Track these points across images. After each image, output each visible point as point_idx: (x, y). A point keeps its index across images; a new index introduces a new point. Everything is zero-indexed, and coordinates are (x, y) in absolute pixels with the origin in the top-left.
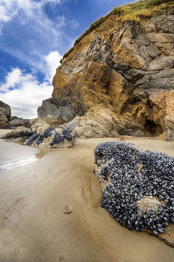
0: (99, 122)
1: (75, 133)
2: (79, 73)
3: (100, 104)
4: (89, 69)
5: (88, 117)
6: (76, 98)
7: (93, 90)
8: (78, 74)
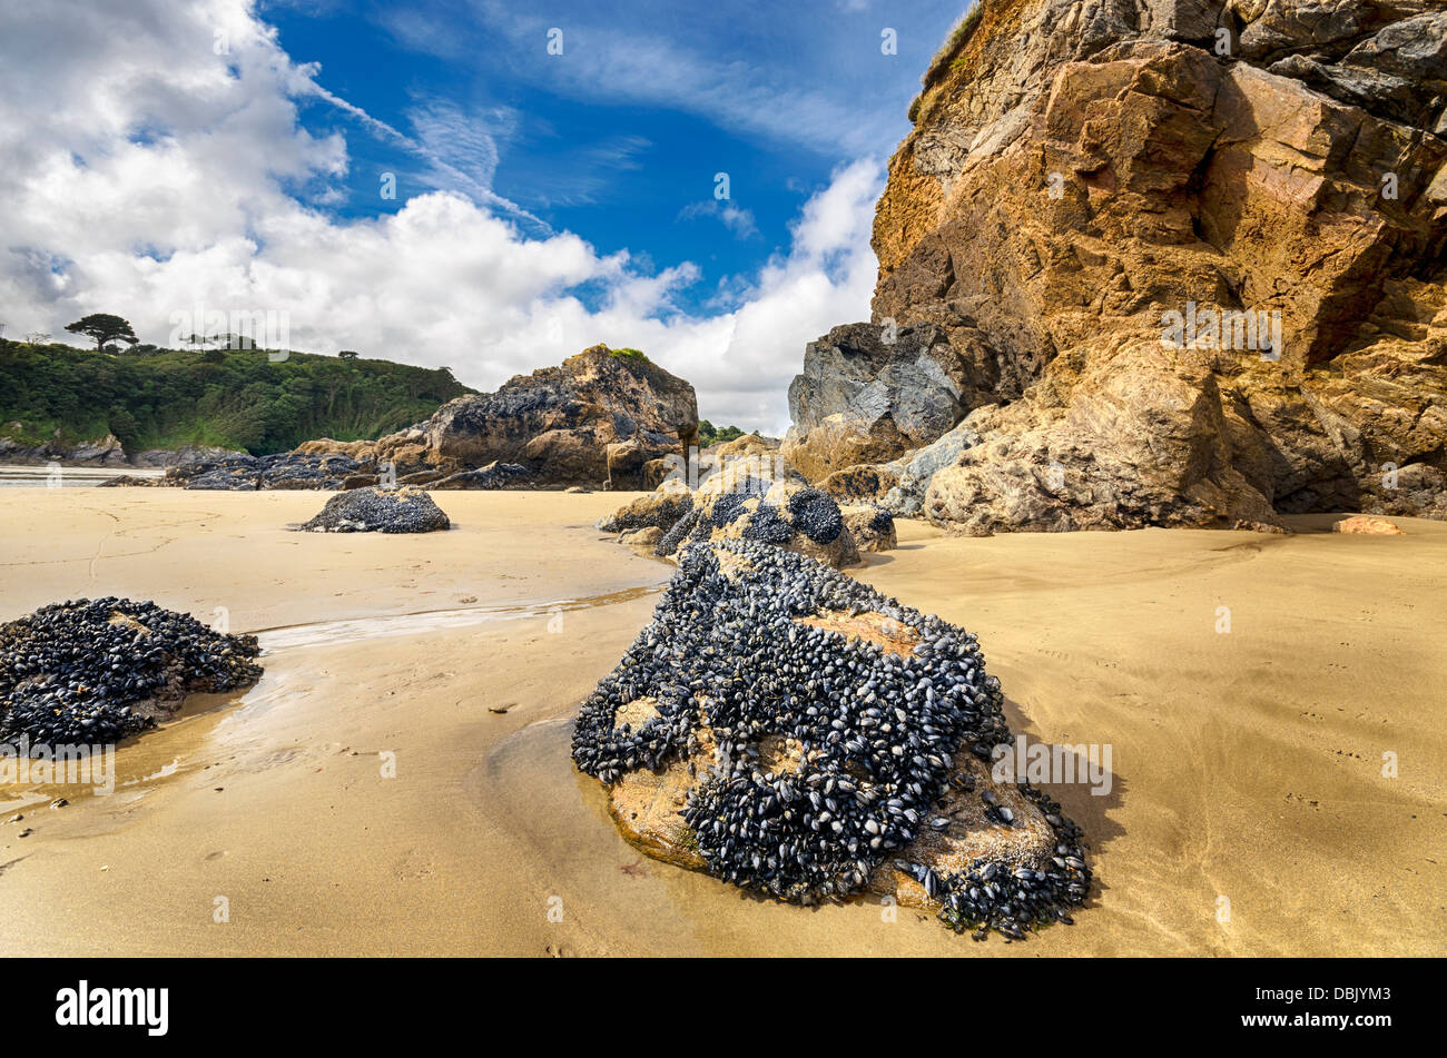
0: (1098, 431)
1: (936, 501)
2: (999, 152)
3: (1138, 316)
4: (1052, 117)
5: (1042, 407)
6: (979, 305)
7: (1091, 235)
8: (996, 161)
